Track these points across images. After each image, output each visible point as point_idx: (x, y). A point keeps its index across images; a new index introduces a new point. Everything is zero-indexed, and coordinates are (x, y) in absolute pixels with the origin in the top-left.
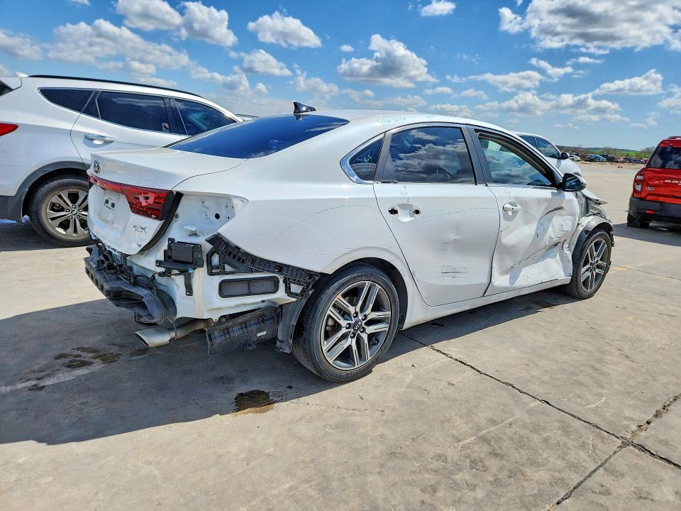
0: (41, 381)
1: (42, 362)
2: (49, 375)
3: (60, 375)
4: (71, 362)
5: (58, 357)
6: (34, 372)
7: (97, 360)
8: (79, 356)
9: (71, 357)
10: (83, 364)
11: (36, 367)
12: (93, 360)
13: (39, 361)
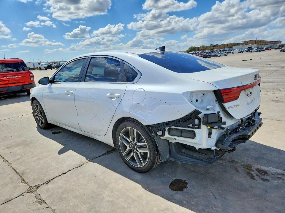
0: (283, 173)
1: (276, 182)
2: (278, 174)
3: (273, 171)
4: (264, 175)
5: (267, 180)
6: (283, 179)
7: (253, 169)
8: (257, 175)
9: (261, 177)
10: (259, 171)
11: (280, 181)
12: (254, 170)
13: (276, 184)
